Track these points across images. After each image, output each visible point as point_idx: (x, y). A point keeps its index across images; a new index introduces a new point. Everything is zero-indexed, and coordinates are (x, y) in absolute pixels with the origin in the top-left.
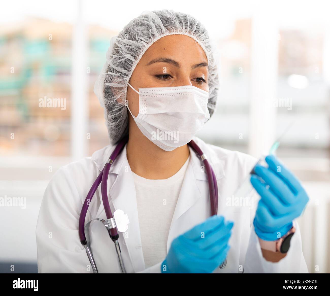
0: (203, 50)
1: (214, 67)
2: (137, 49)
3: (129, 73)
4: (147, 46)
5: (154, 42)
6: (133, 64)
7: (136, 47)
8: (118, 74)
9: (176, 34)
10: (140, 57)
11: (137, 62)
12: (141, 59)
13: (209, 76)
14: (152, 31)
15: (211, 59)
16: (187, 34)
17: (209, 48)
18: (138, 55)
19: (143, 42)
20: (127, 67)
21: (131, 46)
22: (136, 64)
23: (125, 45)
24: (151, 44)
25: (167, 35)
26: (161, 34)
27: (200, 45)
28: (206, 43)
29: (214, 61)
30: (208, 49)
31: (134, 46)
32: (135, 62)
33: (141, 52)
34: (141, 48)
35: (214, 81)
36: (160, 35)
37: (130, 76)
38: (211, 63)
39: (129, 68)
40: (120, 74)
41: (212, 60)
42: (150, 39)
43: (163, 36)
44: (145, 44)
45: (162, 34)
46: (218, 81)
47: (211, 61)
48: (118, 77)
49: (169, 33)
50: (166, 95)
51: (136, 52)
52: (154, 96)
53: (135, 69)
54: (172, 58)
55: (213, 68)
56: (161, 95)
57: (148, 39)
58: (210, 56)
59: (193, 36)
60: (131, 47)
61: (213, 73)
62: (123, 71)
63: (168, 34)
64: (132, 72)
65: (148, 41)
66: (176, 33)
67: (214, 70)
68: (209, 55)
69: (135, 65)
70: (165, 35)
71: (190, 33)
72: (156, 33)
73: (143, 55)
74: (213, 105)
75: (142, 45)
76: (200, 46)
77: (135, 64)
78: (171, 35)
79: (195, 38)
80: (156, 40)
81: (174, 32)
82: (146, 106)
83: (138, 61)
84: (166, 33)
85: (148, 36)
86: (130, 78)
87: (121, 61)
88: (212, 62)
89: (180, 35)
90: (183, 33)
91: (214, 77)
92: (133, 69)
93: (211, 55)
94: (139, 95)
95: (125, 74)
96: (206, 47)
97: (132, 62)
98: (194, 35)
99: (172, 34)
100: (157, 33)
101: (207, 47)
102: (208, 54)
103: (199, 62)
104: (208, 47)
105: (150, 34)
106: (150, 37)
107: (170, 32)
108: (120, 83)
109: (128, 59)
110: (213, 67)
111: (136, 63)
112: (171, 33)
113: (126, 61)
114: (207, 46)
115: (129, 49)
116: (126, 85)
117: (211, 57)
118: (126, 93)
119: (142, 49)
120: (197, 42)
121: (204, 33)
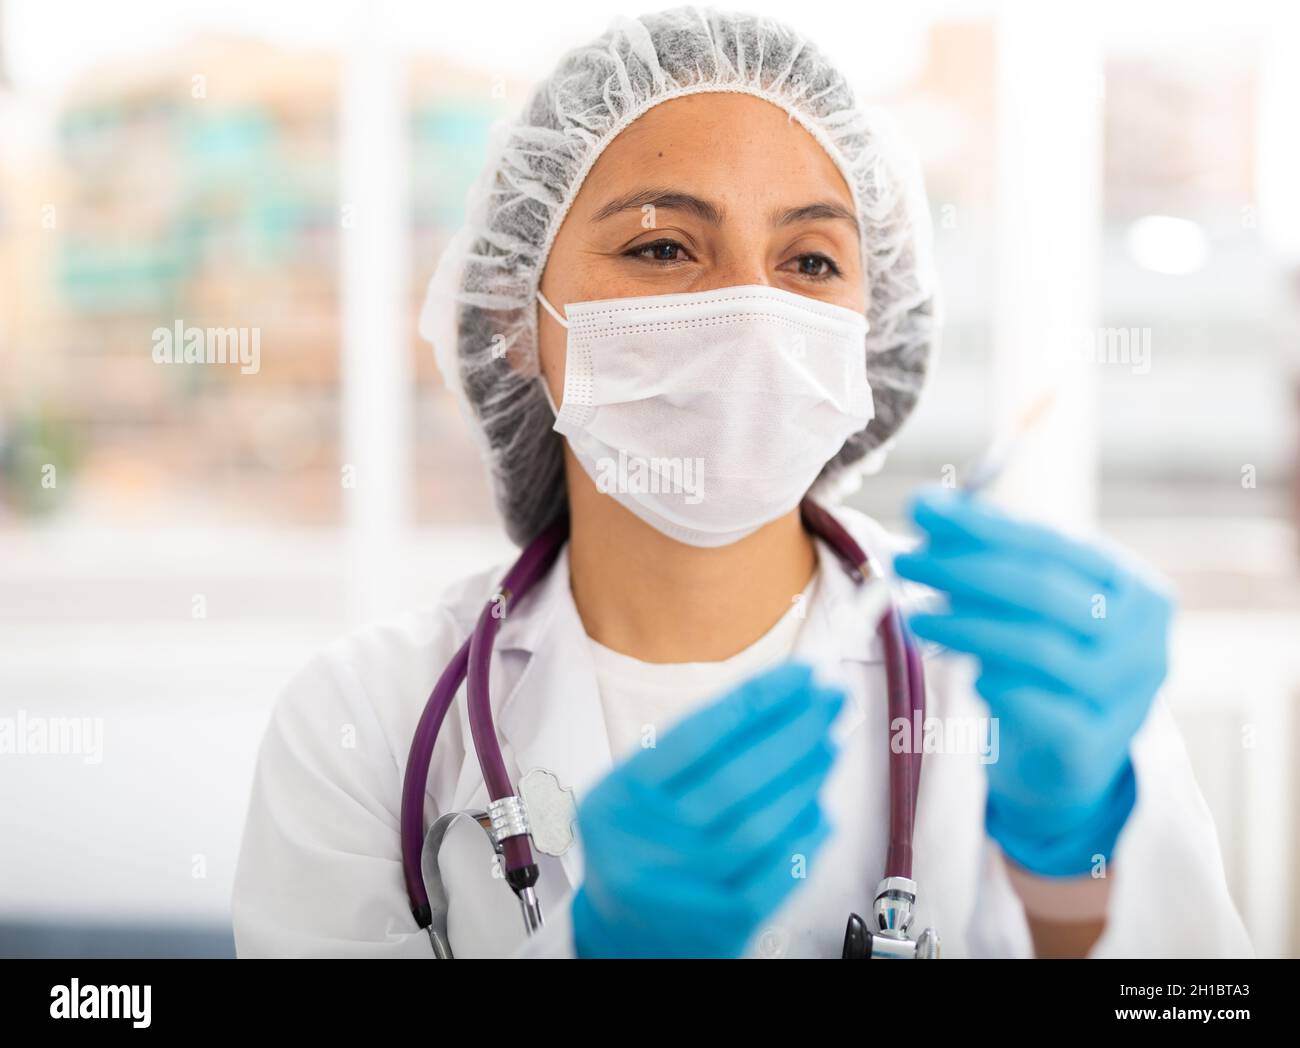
0: (828, 156)
1: (884, 220)
2: (560, 161)
3: (537, 252)
4: (597, 146)
5: (623, 126)
6: (548, 217)
7: (558, 152)
8: (500, 260)
9: (709, 90)
10: (571, 188)
11: (563, 209)
12: (577, 198)
13: (869, 259)
14: (615, 86)
15: (864, 191)
16: (755, 89)
17: (852, 147)
18: (566, 184)
19: (579, 131)
20: (530, 230)
21: (540, 149)
22: (561, 219)
23: (520, 148)
24: (612, 137)
25: (673, 96)
26: (648, 94)
27: (810, 134)
28: (838, 126)
29: (878, 196)
30: (848, 149)
31: (549, 149)
32: (556, 210)
33: (577, 169)
34: (574, 154)
35: (892, 278)
36: (645, 100)
37: (540, 263)
38: (869, 205)
39: (535, 236)
40: (507, 260)
41: (872, 192)
42: (608, 118)
43: (655, 103)
44: (588, 137)
45: (652, 93)
46: (912, 278)
47: (867, 196)
48: (501, 270)
49: (681, 89)
50: (662, 326)
51: (558, 171)
52: (615, 331)
53: (557, 237)
54: (690, 189)
55: (879, 226)
56: (641, 328)
57: (600, 117)
58: (859, 179)
59: (782, 98)
60: (539, 154)
61: (884, 246)
62: (516, 247)
63: (677, 92)
64: (546, 247)
65: (600, 125)
66: (708, 87)
67: (885, 232)
68: (854, 174)
69: (556, 222)
70: (664, 96)
71: (765, 85)
72: (627, 93)
73: (582, 180)
74: (908, 377)
75: (575, 143)
76: (812, 137)
77: (555, 217)
78: (689, 98)
79: (787, 106)
80: (629, 121)
81: (698, 84)
82: (592, 374)
83: (568, 207)
84: (668, 90)
85: (599, 106)
86: (541, 272)
87: (507, 210)
88: (872, 202)
89: (723, 93)
90: (738, 86)
91: (890, 260)
92: (549, 235)
93: (864, 174)
94: (566, 330)
95: (524, 259)
96: (842, 144)
97: (545, 210)
98: (786, 92)
99: (691, 92)
100: (630, 90)
101: (846, 140)
102: (848, 168)
103: (802, 200)
104: (848, 143)
105: (606, 98)
106: (608, 111)
107: (684, 84)
108: (506, 291)
109: (530, 199)
110: (879, 222)
111: (559, 211)
112: (688, 87)
113: (522, 209)
114: (843, 138)
115: (534, 162)
116: (531, 298)
117: (862, 182)
118: (534, 332)
119: (577, 158)
120: (797, 123)
121: (828, 85)
